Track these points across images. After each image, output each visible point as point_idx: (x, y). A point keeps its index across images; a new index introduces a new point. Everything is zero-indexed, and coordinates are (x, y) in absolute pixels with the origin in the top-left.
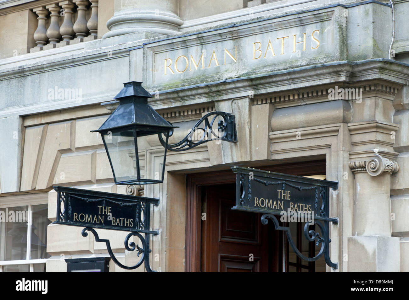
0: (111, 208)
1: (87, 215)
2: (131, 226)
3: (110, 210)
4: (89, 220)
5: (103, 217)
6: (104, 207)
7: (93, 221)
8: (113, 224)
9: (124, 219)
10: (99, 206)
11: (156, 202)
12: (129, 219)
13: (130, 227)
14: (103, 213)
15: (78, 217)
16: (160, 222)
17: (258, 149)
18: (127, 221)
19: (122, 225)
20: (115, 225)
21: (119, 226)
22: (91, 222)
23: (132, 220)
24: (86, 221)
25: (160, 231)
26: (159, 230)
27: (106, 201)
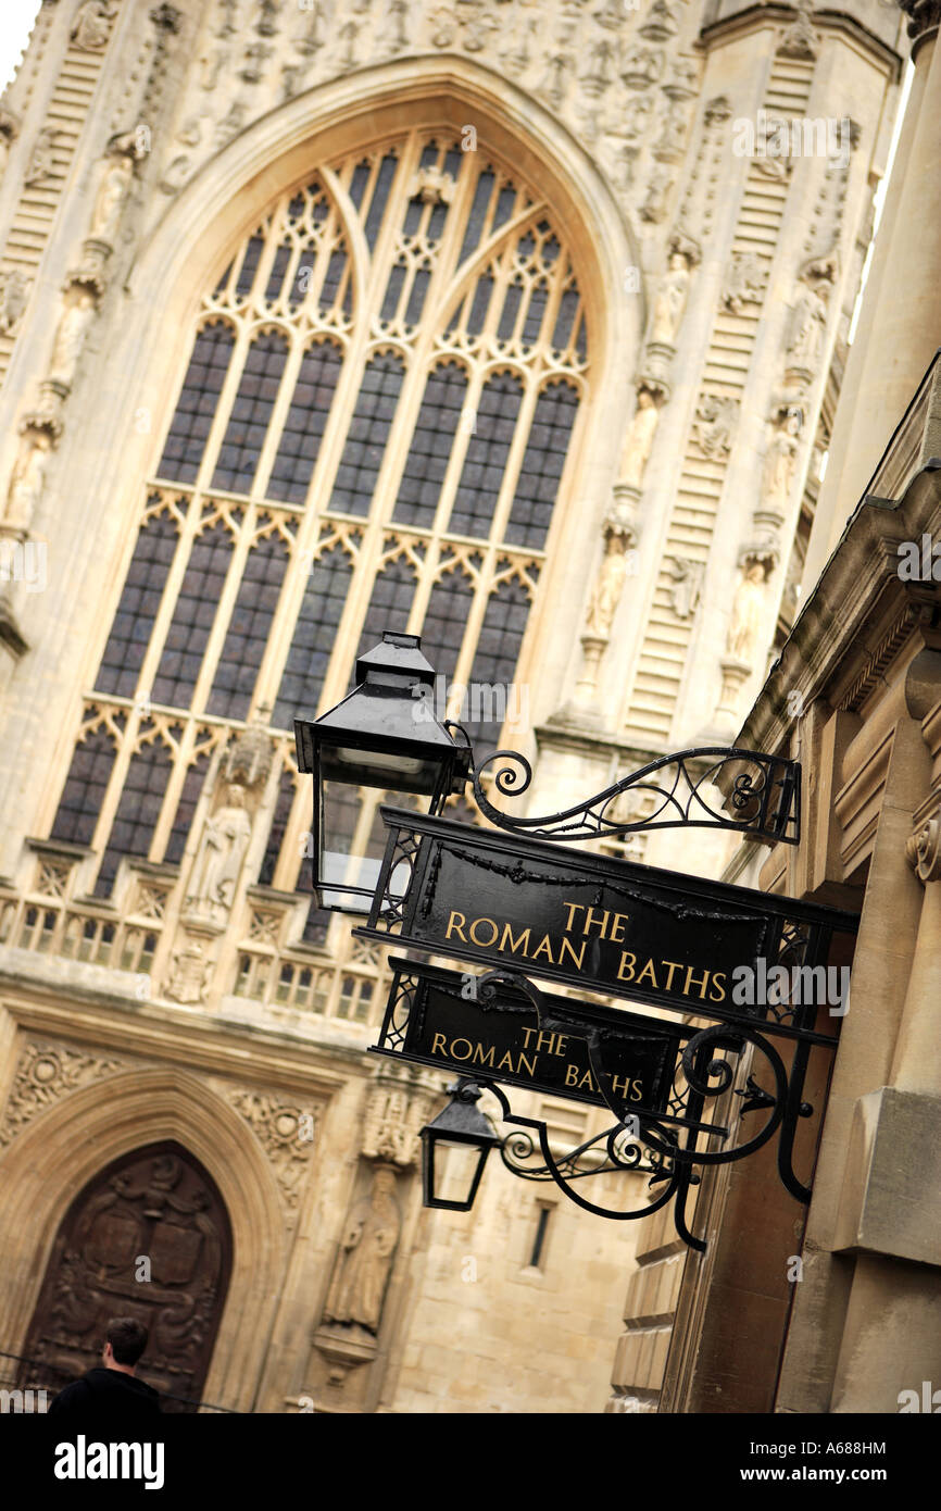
1: (480, 1046)
4: (483, 1061)
7: (497, 1061)
15: (447, 1047)
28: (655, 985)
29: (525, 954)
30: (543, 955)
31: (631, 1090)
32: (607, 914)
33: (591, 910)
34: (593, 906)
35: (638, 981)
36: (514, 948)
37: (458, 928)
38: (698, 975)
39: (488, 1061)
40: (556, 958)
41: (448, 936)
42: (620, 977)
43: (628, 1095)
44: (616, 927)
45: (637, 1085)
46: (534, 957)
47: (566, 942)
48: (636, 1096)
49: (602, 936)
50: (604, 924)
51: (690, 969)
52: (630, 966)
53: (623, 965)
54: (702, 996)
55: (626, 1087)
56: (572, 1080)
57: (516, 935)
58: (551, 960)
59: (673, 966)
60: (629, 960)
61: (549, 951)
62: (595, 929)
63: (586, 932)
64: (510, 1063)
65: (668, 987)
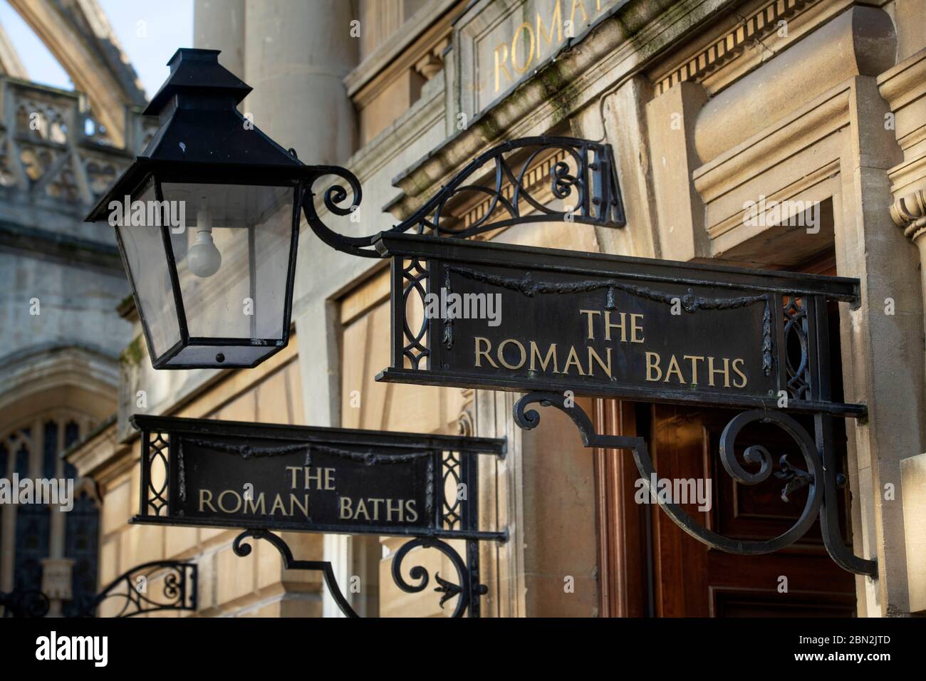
0: (334, 470)
2: (408, 519)
3: (330, 476)
5: (307, 496)
6: (307, 469)
7: (268, 508)
8: (342, 516)
9: (383, 500)
10: (288, 468)
11: (496, 447)
12: (401, 502)
13: (405, 524)
14: (307, 487)
15: (214, 502)
16: (511, 506)
17: (674, 231)
18: (395, 505)
19: (376, 517)
20: (351, 519)
21: (366, 523)
22: (263, 512)
23: (414, 502)
24: (245, 512)
25: (512, 531)
26: (509, 527)
27: (313, 449)
28: (682, 381)
29: (556, 370)
30: (573, 368)
31: (406, 512)
32: (623, 315)
33: (607, 314)
34: (607, 309)
35: (667, 380)
36: (544, 366)
37: (486, 354)
38: (719, 365)
39: (259, 509)
40: (586, 369)
41: (478, 364)
42: (649, 378)
43: (404, 518)
44: (634, 327)
45: (411, 505)
46: (565, 371)
47: (591, 351)
48: (411, 517)
49: (624, 339)
50: (623, 326)
51: (711, 360)
52: (656, 366)
53: (649, 366)
54: (727, 384)
55: (400, 509)
56: (346, 512)
57: (543, 350)
58: (581, 373)
59: (694, 359)
60: (653, 360)
61: (577, 362)
62: (616, 332)
63: (608, 337)
64: (282, 506)
65: (695, 381)
